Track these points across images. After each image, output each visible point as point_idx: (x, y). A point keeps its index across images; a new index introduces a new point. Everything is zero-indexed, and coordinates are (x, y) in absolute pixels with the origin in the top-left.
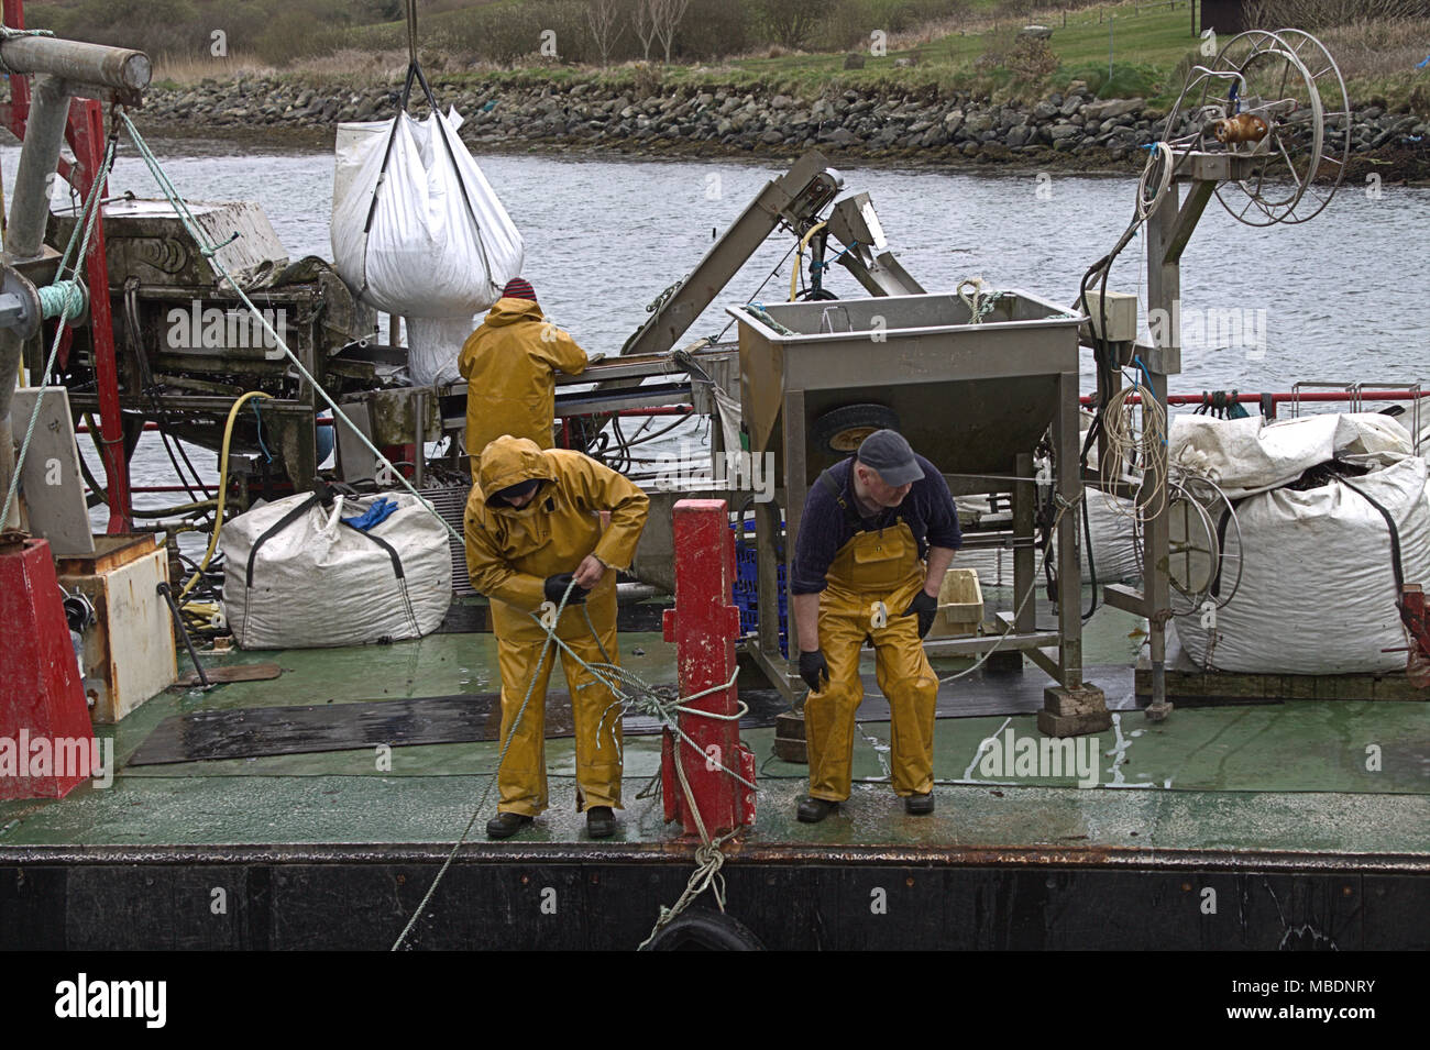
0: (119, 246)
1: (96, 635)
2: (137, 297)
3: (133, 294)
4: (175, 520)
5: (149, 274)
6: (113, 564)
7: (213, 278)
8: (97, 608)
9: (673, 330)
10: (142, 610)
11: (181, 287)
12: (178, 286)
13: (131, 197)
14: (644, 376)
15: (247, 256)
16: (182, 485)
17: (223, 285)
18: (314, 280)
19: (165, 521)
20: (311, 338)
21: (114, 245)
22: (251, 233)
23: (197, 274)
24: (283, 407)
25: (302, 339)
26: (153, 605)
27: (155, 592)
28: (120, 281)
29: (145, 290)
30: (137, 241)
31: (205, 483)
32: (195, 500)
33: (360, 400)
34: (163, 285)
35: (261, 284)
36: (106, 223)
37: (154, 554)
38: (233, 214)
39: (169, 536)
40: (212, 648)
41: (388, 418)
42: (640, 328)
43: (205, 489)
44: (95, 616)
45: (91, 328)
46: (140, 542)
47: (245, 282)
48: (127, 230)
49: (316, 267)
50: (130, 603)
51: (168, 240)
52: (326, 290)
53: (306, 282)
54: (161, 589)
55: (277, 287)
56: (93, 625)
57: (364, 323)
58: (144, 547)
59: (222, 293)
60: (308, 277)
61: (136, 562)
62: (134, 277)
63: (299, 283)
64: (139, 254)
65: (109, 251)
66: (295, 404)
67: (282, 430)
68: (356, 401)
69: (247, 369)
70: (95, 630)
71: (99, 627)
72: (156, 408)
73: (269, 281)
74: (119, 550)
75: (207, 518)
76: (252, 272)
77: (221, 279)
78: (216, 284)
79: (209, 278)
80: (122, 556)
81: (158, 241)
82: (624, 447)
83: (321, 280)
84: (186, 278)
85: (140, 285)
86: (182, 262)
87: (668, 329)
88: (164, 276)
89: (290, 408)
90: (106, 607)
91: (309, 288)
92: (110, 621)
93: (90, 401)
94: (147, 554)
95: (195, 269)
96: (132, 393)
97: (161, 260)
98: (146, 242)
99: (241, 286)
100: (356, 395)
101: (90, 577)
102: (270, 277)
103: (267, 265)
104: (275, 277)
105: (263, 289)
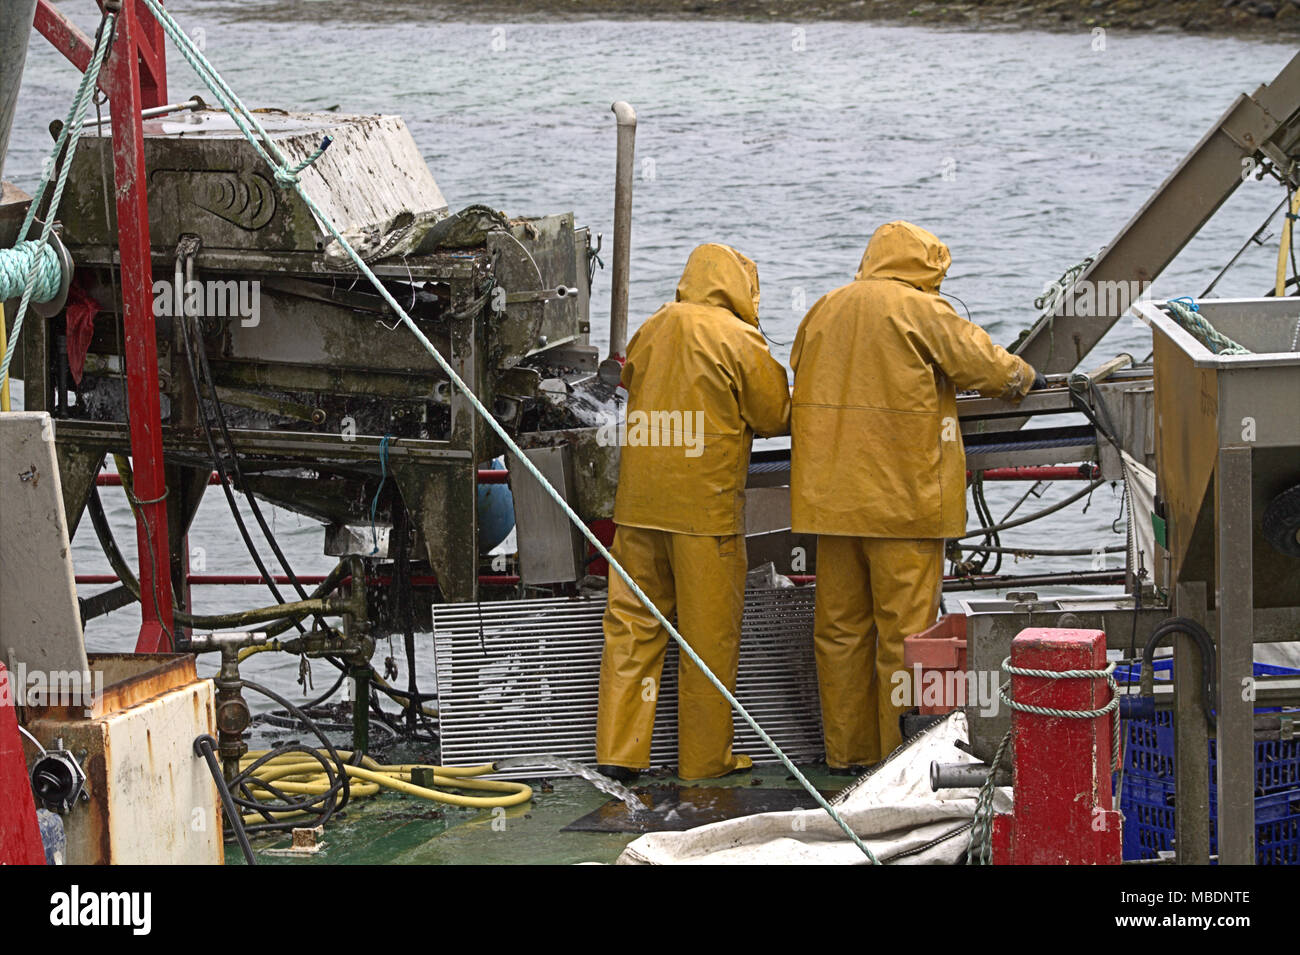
0: (169, 184)
1: (86, 821)
2: (194, 267)
3: (190, 263)
4: (238, 634)
5: (216, 230)
6: (121, 703)
7: (318, 239)
8: (91, 775)
9: (1077, 341)
10: (166, 779)
11: (266, 253)
12: (261, 250)
13: (200, 106)
14: (1029, 415)
15: (377, 205)
16: (258, 574)
17: (332, 251)
18: (480, 245)
19: (220, 635)
20: (471, 339)
21: (162, 183)
22: (387, 165)
23: (292, 232)
24: (424, 451)
25: (457, 341)
26: (186, 773)
27: (190, 751)
28: (169, 241)
29: (209, 255)
30: (198, 176)
31: (297, 573)
32: (281, 600)
33: (552, 442)
34: (238, 249)
35: (394, 250)
36: (150, 147)
37: (190, 690)
38: (358, 136)
39: (226, 659)
40: (289, 844)
41: (596, 474)
42: (1023, 335)
43: (297, 582)
44: (86, 788)
45: (121, 316)
46: (169, 669)
47: (366, 246)
48: (184, 157)
49: (484, 224)
50: (147, 768)
51: (246, 175)
52: (499, 261)
53: (466, 248)
54: (201, 747)
55: (419, 254)
56: (84, 803)
57: (562, 317)
58: (176, 677)
59: (330, 263)
60: (469, 240)
61: (158, 702)
62: (192, 236)
63: (455, 249)
64: (200, 198)
65: (154, 191)
66: (443, 446)
67: (423, 490)
68: (544, 444)
69: (370, 389)
70: (86, 811)
71: (93, 805)
72: (218, 448)
73: (406, 243)
74: (132, 681)
75: (302, 630)
76: (382, 230)
77: (329, 240)
78: (321, 248)
79: (310, 239)
80: (137, 691)
81: (230, 177)
82: (991, 532)
83: (491, 246)
84: (274, 237)
85: (201, 249)
86: (268, 213)
87: (1070, 337)
88: (240, 234)
89: (435, 453)
90: (104, 774)
91: (473, 259)
92: (111, 797)
93: (116, 435)
94: (180, 688)
95: (289, 224)
96: (184, 423)
97: (236, 208)
98: (212, 178)
99: (361, 252)
100: (546, 436)
101: (81, 724)
102: (408, 239)
103: (404, 219)
104: (417, 238)
105: (396, 258)
